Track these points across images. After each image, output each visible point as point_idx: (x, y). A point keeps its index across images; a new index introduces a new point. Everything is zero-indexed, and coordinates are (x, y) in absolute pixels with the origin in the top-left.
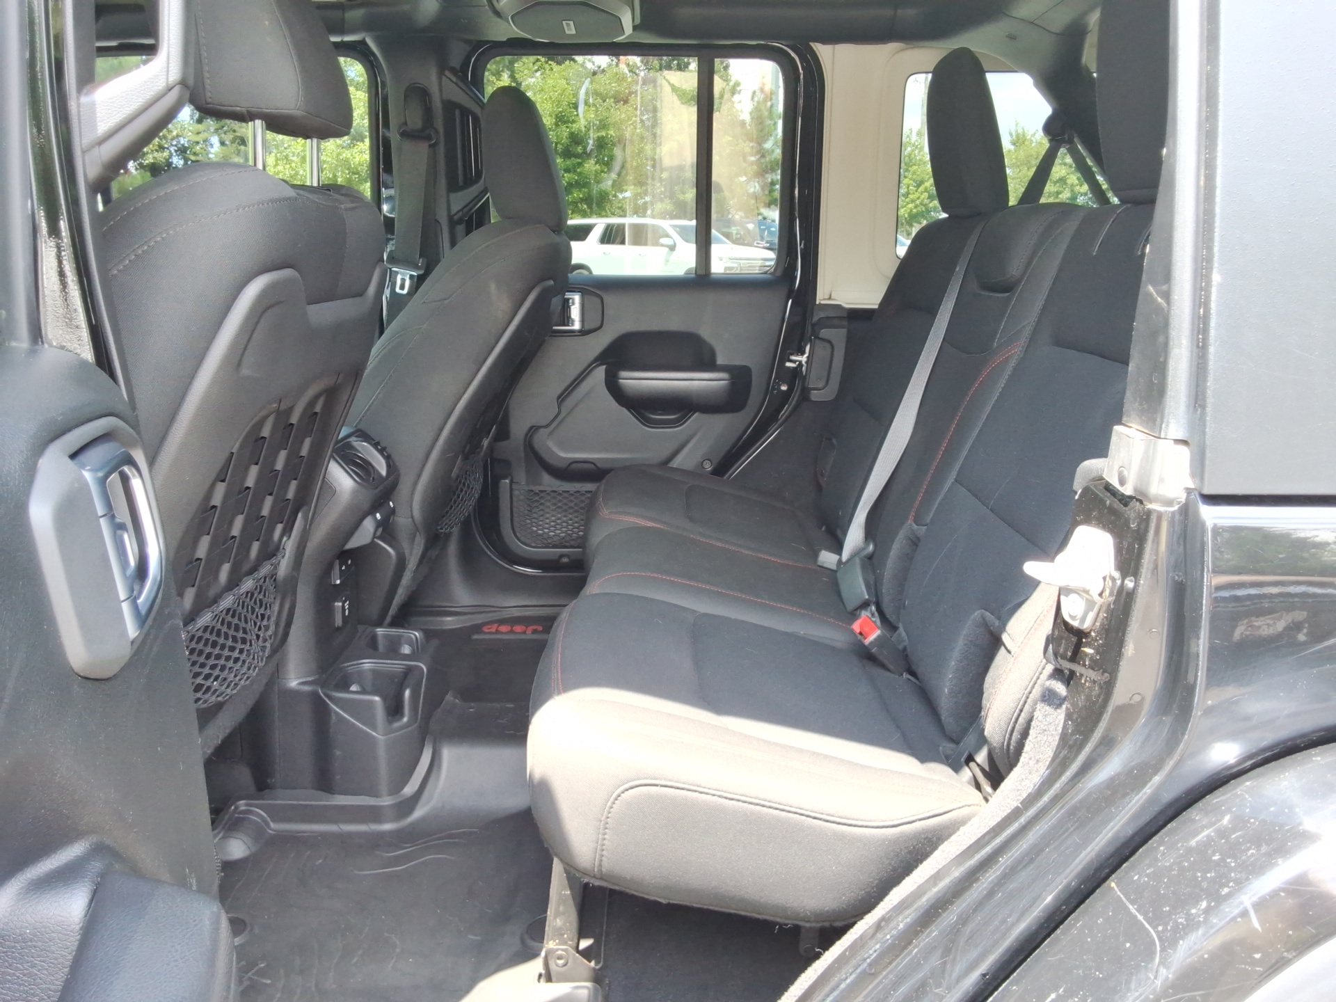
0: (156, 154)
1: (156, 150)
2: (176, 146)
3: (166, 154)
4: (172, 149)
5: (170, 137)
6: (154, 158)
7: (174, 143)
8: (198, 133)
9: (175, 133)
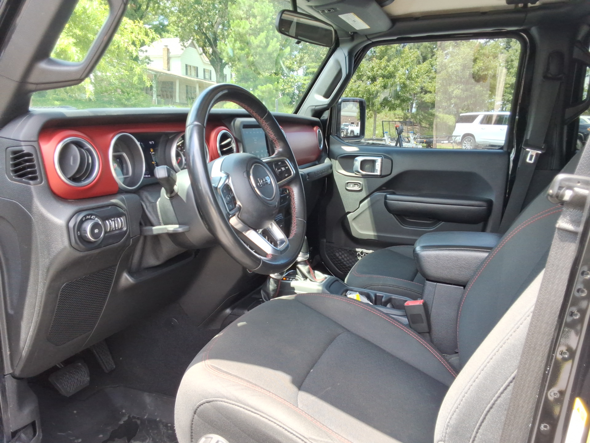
0: (289, 89)
1: (290, 88)
2: (296, 85)
3: (293, 89)
4: (295, 87)
5: (295, 82)
6: (289, 90)
7: (296, 84)
8: (305, 80)
9: (297, 81)
